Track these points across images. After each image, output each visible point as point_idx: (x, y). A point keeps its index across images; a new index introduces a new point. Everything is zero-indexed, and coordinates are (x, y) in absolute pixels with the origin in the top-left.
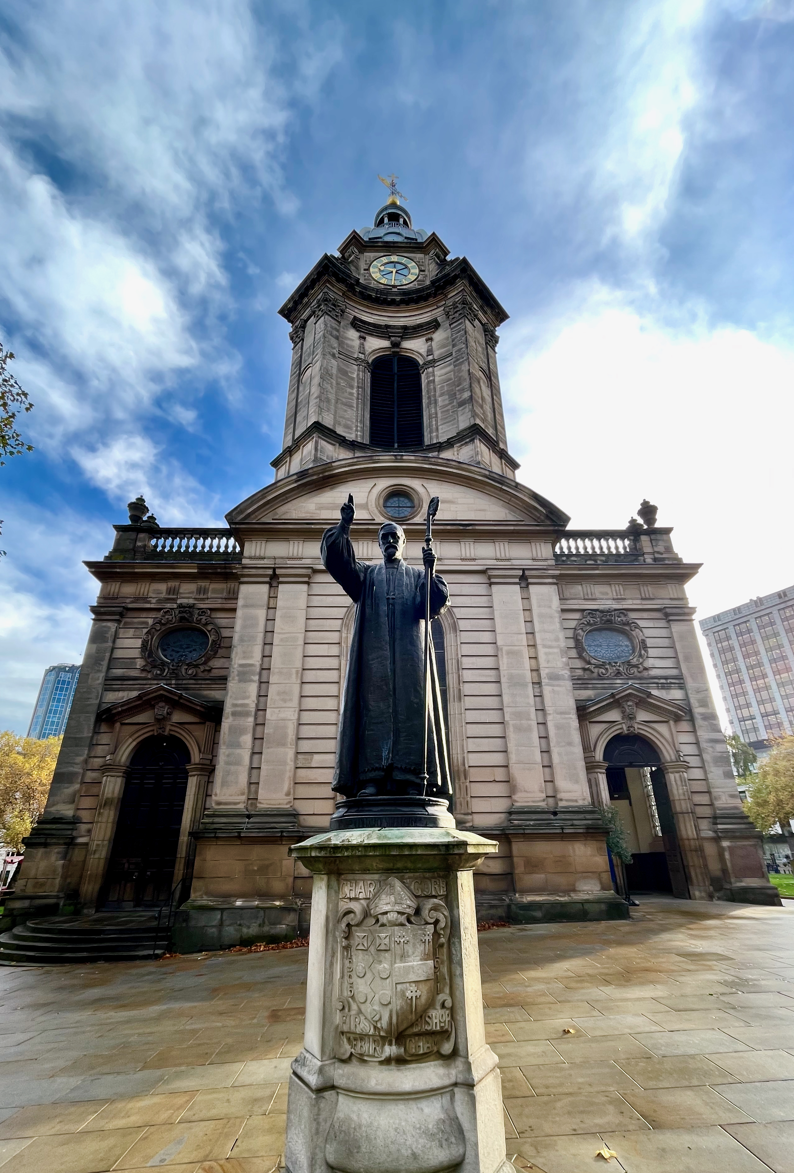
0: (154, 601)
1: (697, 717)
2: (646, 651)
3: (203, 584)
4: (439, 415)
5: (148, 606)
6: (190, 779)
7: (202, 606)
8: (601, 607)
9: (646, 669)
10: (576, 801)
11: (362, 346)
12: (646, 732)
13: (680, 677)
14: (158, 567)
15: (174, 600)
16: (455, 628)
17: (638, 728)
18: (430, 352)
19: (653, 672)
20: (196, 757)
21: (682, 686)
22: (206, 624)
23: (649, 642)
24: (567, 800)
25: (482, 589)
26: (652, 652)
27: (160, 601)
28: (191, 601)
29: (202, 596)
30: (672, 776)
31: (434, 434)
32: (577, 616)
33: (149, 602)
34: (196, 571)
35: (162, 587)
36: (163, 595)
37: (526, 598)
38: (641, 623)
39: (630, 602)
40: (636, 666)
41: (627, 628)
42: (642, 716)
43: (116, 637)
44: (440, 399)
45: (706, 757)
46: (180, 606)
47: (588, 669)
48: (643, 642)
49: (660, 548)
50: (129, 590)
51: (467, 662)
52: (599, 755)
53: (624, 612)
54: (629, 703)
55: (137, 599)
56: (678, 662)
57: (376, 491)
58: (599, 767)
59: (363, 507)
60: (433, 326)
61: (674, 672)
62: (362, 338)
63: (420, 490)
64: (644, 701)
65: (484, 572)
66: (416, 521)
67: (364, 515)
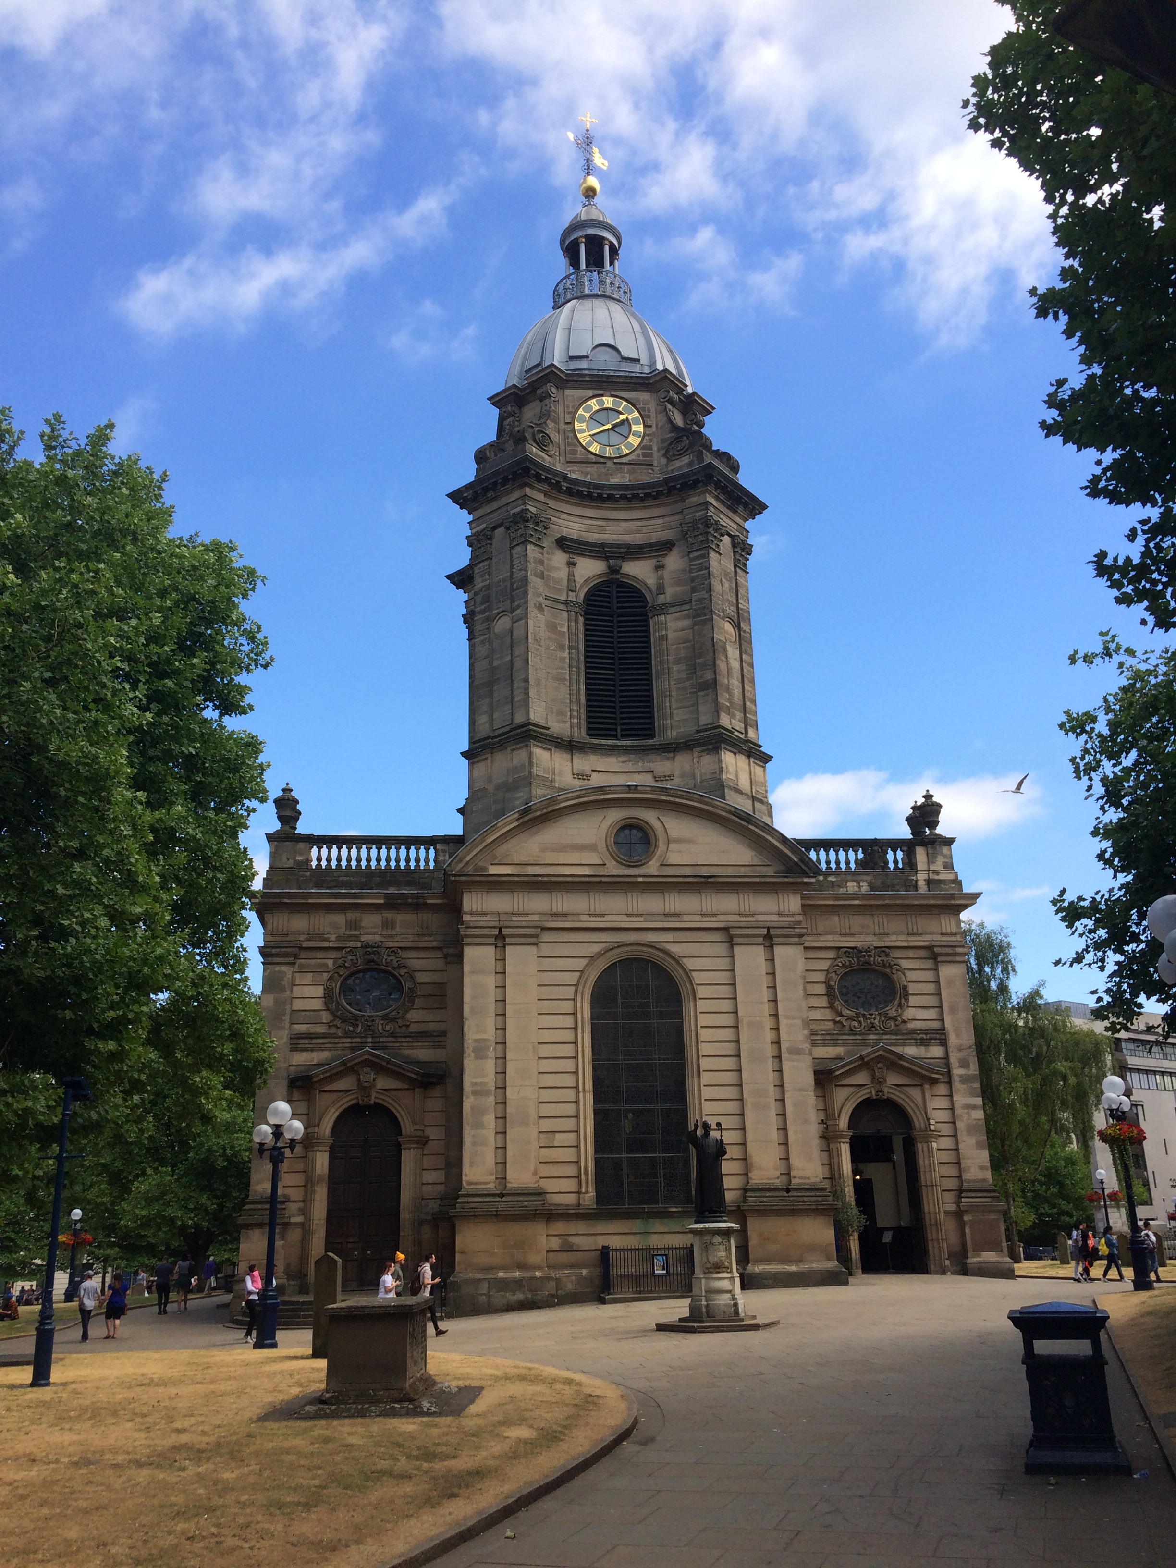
0: (333, 937)
1: (956, 1078)
2: (907, 1000)
3: (389, 915)
4: (674, 693)
5: (326, 944)
6: (404, 1153)
7: (391, 944)
8: (859, 945)
9: (904, 1022)
10: (808, 1178)
11: (571, 575)
12: (897, 1096)
13: (943, 1030)
14: (336, 898)
15: (357, 938)
16: (694, 995)
17: (888, 1092)
18: (661, 588)
19: (911, 1026)
20: (408, 1127)
21: (944, 1043)
22: (399, 967)
23: (912, 988)
24: (800, 1178)
26: (913, 1001)
27: (339, 938)
28: (377, 938)
29: (389, 932)
30: (919, 1146)
31: (669, 721)
32: (831, 954)
33: (327, 940)
34: (382, 901)
35: (340, 919)
36: (342, 931)
38: (905, 964)
39: (894, 937)
40: (894, 1019)
41: (888, 970)
42: (893, 1079)
43: (293, 984)
44: (675, 668)
45: (960, 1125)
46: (366, 946)
47: (839, 1022)
48: (905, 988)
49: (938, 866)
50: (299, 923)
51: (706, 1034)
52: (843, 1123)
53: (884, 950)
54: (879, 1065)
55: (311, 936)
56: (942, 1013)
57: (605, 825)
58: (842, 1136)
59: (592, 848)
60: (666, 546)
61: (936, 1025)
62: (571, 564)
63: (656, 825)
64: (895, 1062)
65: (726, 929)
66: (652, 868)
67: (594, 859)
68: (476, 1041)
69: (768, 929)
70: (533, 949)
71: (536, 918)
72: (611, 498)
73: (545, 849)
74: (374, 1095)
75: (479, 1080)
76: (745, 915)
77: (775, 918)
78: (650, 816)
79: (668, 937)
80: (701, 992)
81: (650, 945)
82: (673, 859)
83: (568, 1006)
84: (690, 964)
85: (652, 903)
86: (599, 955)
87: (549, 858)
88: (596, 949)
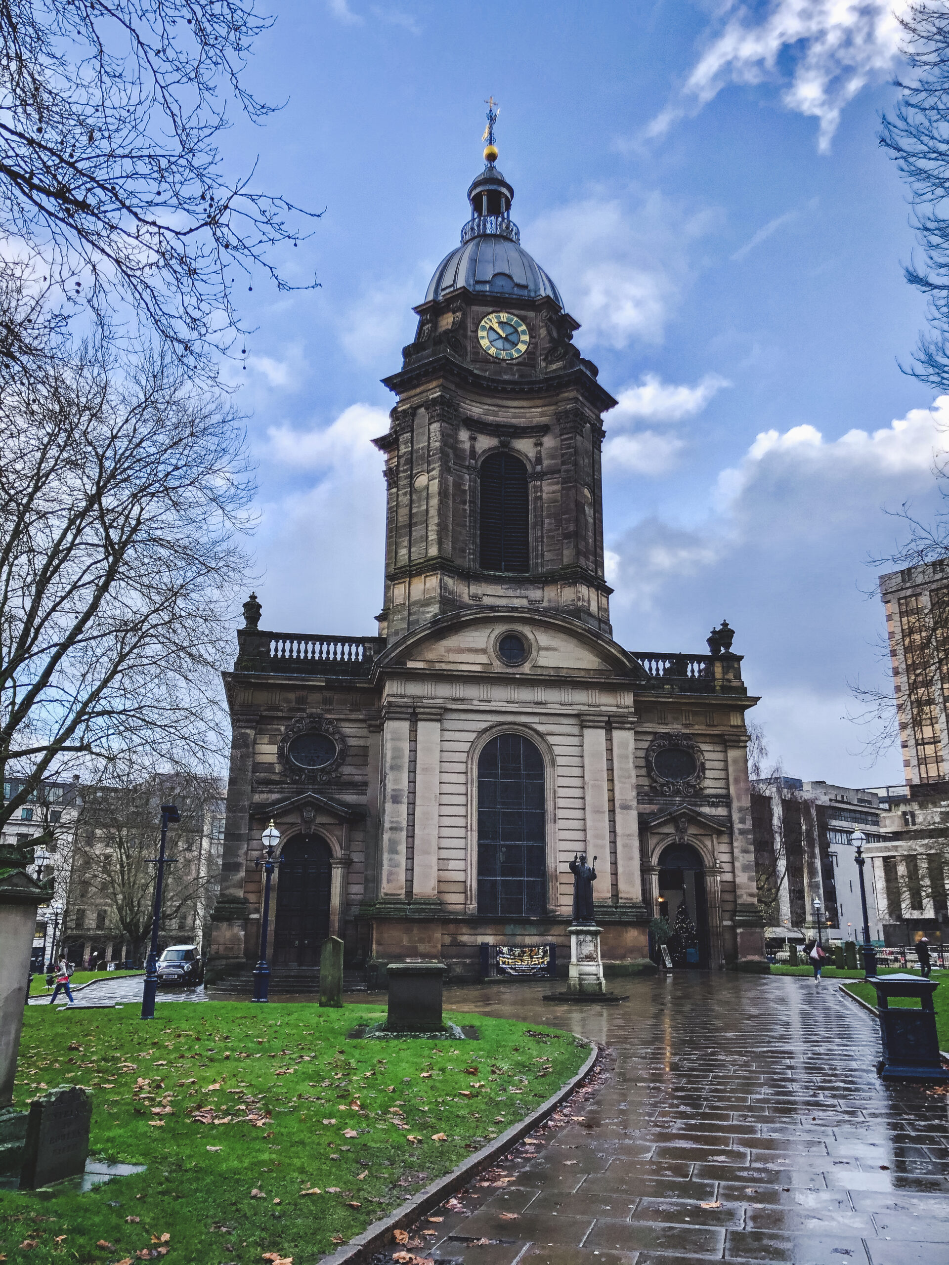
0: (285, 710)
1: (736, 831)
2: (704, 773)
3: (327, 694)
4: (545, 540)
5: (280, 714)
6: (334, 871)
7: (329, 716)
8: (671, 731)
9: (701, 789)
10: (631, 899)
11: (473, 448)
12: (696, 843)
13: (728, 796)
14: (290, 680)
15: (304, 710)
16: (553, 763)
17: (688, 839)
18: (539, 460)
19: (708, 791)
20: (338, 852)
21: (728, 805)
22: (334, 734)
23: (708, 765)
24: (626, 899)
25: (575, 730)
26: (708, 774)
27: (290, 710)
28: (319, 711)
29: (327, 707)
30: (708, 878)
31: (540, 561)
32: (650, 738)
33: (281, 711)
34: (323, 684)
35: (292, 696)
36: (293, 705)
37: (609, 740)
38: (703, 747)
39: (697, 727)
40: (694, 786)
41: (691, 751)
42: (692, 830)
43: (255, 743)
44: (546, 521)
45: (737, 864)
46: (311, 716)
47: (655, 787)
48: (703, 764)
49: (731, 676)
50: (262, 697)
51: (561, 792)
52: (654, 861)
53: (688, 736)
54: (683, 820)
55: (270, 709)
56: (728, 785)
57: (493, 636)
58: (655, 870)
59: (484, 651)
60: (543, 430)
61: (723, 792)
62: (473, 439)
63: (530, 636)
64: (694, 819)
65: (577, 716)
66: (526, 668)
67: (483, 659)
68: (393, 790)
69: (609, 717)
70: (438, 725)
71: (440, 701)
72: (504, 390)
73: (449, 650)
74: (313, 827)
75: (395, 820)
76: (594, 706)
77: (614, 709)
78: (527, 630)
79: (537, 719)
80: (560, 761)
81: (525, 725)
82: (542, 662)
83: (462, 767)
84: (551, 740)
85: (526, 694)
86: (485, 731)
87: (452, 657)
88: (484, 725)
